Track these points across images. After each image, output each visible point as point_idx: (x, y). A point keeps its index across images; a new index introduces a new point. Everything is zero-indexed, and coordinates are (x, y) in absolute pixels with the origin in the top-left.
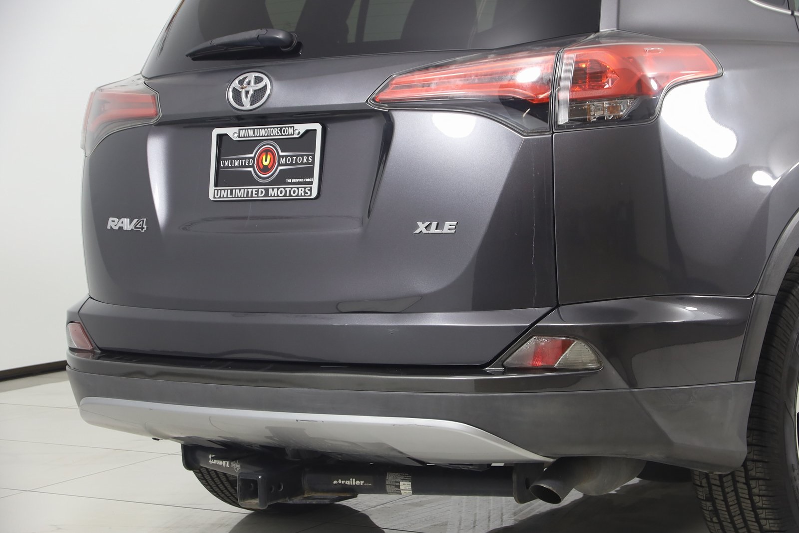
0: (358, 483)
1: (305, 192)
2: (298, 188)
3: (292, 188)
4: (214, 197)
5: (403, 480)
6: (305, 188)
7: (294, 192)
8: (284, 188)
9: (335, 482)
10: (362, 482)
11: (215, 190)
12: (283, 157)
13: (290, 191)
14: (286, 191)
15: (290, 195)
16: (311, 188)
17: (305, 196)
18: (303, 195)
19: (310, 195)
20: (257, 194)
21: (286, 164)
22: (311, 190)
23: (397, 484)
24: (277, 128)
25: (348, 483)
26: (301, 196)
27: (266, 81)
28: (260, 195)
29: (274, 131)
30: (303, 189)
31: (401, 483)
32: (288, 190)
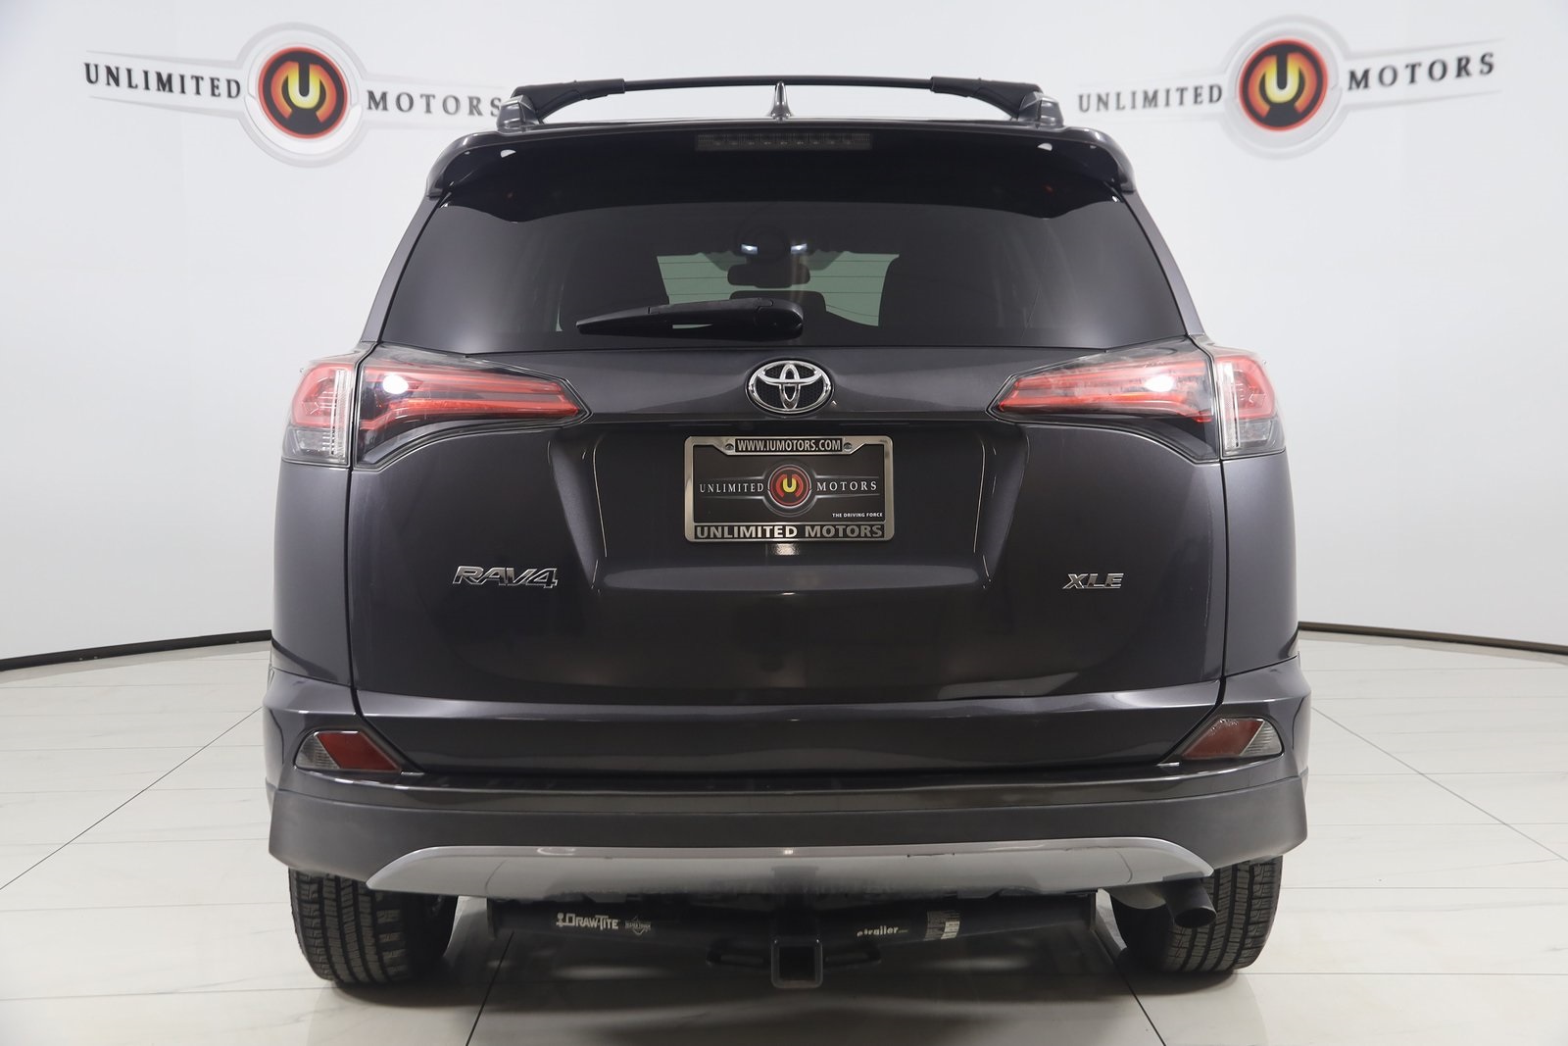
0: (890, 931)
1: (872, 532)
2: (859, 526)
3: (847, 526)
4: (696, 537)
5: (949, 919)
6: (871, 526)
7: (853, 531)
8: (834, 526)
9: (860, 934)
10: (896, 929)
11: (696, 527)
12: (821, 481)
13: (845, 530)
14: (837, 530)
15: (845, 535)
16: (883, 526)
17: (872, 537)
18: (869, 535)
19: (883, 536)
20: (784, 534)
21: (828, 492)
22: (882, 528)
23: (941, 926)
24: (810, 440)
25: (877, 932)
26: (866, 536)
27: (819, 373)
28: (788, 535)
29: (805, 445)
30: (869, 528)
31: (947, 924)
32: (841, 528)
